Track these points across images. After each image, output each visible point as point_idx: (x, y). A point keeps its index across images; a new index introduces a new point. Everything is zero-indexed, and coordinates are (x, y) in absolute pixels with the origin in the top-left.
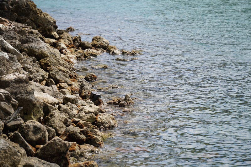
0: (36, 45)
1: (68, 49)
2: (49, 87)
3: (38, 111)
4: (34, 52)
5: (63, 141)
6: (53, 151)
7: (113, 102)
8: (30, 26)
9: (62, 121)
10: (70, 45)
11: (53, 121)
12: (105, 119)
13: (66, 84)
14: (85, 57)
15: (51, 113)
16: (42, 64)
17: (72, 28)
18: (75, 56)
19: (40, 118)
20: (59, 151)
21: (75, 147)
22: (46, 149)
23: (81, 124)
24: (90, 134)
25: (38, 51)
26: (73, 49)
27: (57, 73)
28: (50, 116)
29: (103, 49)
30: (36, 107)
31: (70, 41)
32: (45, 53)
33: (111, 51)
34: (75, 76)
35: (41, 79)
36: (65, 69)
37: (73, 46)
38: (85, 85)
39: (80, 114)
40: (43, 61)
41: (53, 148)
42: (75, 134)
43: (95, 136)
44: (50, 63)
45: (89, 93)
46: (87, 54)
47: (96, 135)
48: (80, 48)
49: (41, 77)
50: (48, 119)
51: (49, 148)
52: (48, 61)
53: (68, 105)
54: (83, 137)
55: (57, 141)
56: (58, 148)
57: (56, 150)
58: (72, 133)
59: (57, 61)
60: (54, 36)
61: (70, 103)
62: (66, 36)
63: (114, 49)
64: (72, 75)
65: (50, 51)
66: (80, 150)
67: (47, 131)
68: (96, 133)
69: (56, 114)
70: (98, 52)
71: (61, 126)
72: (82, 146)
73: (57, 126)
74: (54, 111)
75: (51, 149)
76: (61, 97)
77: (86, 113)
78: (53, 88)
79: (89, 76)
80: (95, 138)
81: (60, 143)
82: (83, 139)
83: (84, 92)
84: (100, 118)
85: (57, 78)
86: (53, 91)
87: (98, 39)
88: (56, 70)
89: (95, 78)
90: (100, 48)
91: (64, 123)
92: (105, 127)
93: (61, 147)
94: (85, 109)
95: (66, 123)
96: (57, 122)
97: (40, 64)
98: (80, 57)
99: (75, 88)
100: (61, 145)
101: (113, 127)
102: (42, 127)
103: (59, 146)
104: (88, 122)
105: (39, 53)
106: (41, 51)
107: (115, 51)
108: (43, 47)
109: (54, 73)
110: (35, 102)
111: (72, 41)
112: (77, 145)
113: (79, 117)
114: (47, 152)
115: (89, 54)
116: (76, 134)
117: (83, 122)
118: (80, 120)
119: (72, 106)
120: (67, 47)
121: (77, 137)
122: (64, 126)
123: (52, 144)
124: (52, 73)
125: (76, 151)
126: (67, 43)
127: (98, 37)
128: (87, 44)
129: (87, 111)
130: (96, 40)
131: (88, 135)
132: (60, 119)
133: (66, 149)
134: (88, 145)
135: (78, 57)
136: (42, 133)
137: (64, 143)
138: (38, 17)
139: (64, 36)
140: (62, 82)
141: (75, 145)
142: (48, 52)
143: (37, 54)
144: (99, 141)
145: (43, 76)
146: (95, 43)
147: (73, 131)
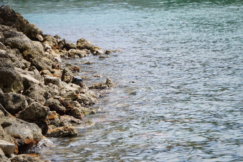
0: (19, 39)
1: (53, 50)
2: (31, 72)
3: (18, 85)
4: (18, 45)
5: (42, 106)
6: (32, 115)
7: (94, 86)
8: (15, 28)
9: (42, 95)
10: (55, 47)
11: (33, 95)
12: (86, 97)
13: (48, 70)
14: (69, 56)
15: (31, 87)
16: (25, 55)
17: (58, 36)
18: (60, 56)
19: (20, 91)
20: (38, 115)
21: (54, 116)
22: (25, 113)
23: (62, 101)
24: (70, 106)
25: (21, 45)
26: (58, 50)
27: (40, 61)
28: (30, 90)
29: (87, 50)
30: (15, 80)
31: (55, 43)
32: (28, 46)
33: (95, 50)
34: (58, 66)
35: (24, 67)
36: (48, 59)
37: (58, 47)
38: (67, 71)
39: (61, 92)
40: (26, 53)
41: (32, 112)
42: (54, 106)
43: (75, 108)
44: (33, 54)
45: (71, 79)
46: (71, 53)
47: (76, 106)
48: (65, 49)
49: (24, 65)
50: (29, 92)
51: (28, 112)
52: (31, 52)
53: (49, 85)
54: (63, 108)
55: (36, 105)
56: (37, 112)
57: (35, 114)
58: (52, 104)
59: (40, 52)
60: (39, 39)
61: (52, 84)
62: (51, 38)
63: (98, 49)
64: (55, 65)
65: (34, 45)
66: (60, 119)
67: (26, 101)
68: (75, 105)
69: (36, 87)
70: (82, 52)
71: (41, 99)
72: (63, 117)
73: (37, 99)
74: (34, 85)
75: (30, 114)
76: (42, 80)
77: (67, 91)
78: (35, 73)
79: (72, 68)
80: (75, 109)
81: (39, 108)
82: (62, 110)
83: (66, 78)
84: (81, 96)
85: (39, 66)
86: (35, 75)
87: (82, 41)
88: (38, 58)
89: (78, 71)
90: (84, 49)
91: (44, 96)
92: (85, 104)
93: (39, 111)
94: (66, 88)
95: (46, 96)
96: (37, 95)
97: (23, 56)
98: (64, 56)
99: (58, 75)
100: (40, 110)
101: (94, 104)
102: (21, 96)
103: (38, 110)
104: (69, 99)
105: (22, 46)
106: (24, 45)
107: (99, 51)
108: (27, 41)
109: (36, 60)
110: (15, 75)
111: (57, 43)
112: (56, 114)
113: (60, 95)
114: (26, 116)
115: (73, 53)
116: (56, 105)
117: (64, 99)
118: (61, 97)
119: (53, 87)
120: (52, 48)
121: (57, 108)
122: (44, 99)
123: (31, 108)
124: (34, 61)
125: (56, 119)
126: (52, 45)
127: (83, 40)
128: (71, 45)
129: (68, 90)
130: (81, 43)
131: (68, 106)
132: (40, 92)
133: (45, 114)
134: (68, 116)
135: (62, 56)
136: (22, 102)
137: (43, 108)
138: (24, 25)
139: (49, 38)
140: (44, 69)
141: (55, 114)
142: (32, 46)
143: (20, 48)
144: (79, 112)
145: (25, 64)
146: (80, 45)
147: (53, 102)
